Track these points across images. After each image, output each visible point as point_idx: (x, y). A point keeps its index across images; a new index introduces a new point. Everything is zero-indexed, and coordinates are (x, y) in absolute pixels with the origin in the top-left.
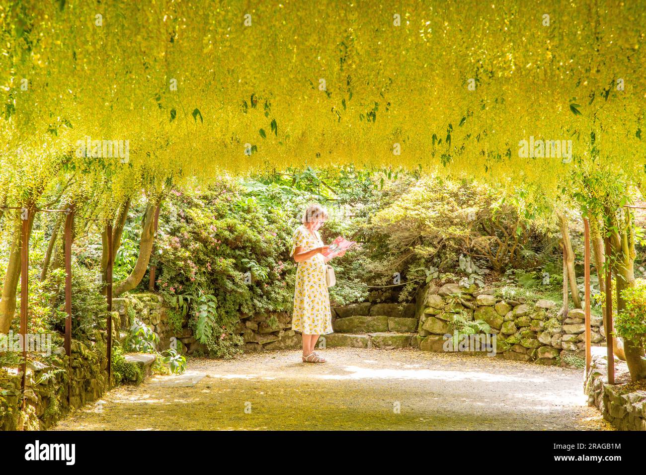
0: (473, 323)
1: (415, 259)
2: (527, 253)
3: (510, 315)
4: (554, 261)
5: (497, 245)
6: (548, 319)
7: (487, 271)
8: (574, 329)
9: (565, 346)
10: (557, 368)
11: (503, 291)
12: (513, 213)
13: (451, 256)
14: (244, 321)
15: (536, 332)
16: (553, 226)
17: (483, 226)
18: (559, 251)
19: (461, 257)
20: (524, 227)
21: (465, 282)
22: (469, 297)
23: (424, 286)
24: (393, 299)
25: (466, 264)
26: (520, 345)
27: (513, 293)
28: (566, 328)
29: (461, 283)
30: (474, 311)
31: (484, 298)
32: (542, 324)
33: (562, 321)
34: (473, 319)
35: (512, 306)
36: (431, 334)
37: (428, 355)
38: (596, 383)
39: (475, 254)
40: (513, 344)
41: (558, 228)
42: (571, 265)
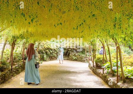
0: (75, 58)
3: (79, 57)
7: (76, 52)
9: (85, 60)
10: (84, 63)
11: (78, 54)
14: (50, 57)
15: (82, 59)
18: (85, 50)
19: (74, 50)
22: (75, 55)
23: (70, 53)
33: (85, 57)
36: (70, 59)
40: (79, 60)
41: (85, 47)
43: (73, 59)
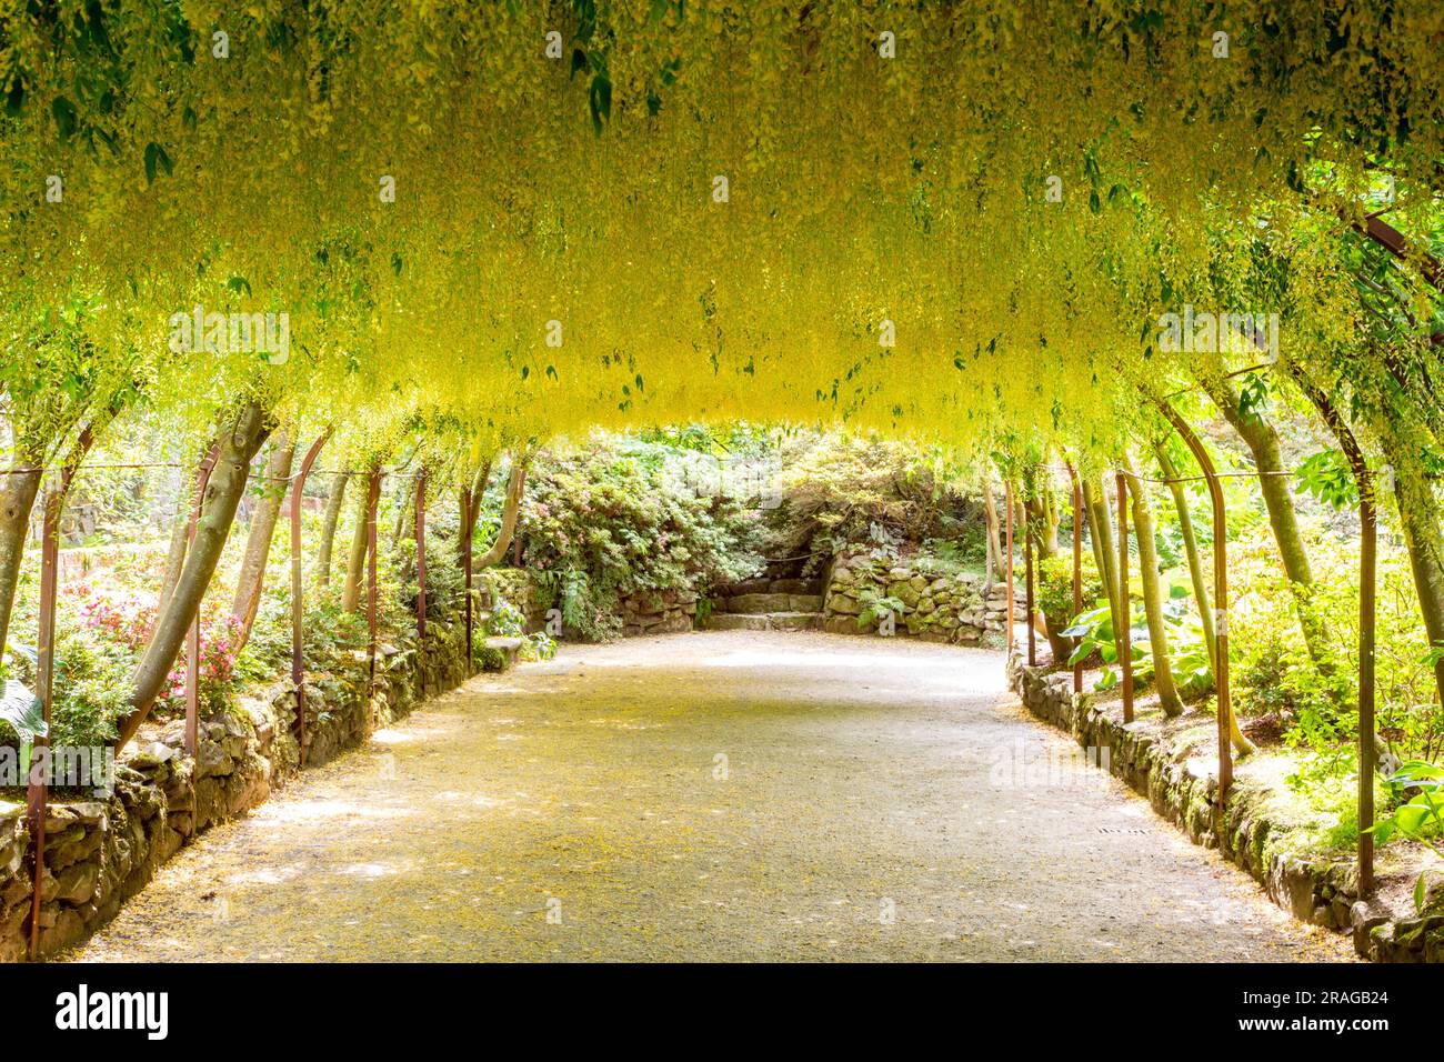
0: (886, 601)
1: (820, 528)
2: (947, 520)
3: (927, 591)
4: (977, 529)
5: (914, 511)
6: (970, 594)
7: (902, 541)
8: (999, 605)
9: (988, 625)
10: (979, 650)
11: (919, 563)
12: (930, 476)
13: (860, 525)
14: (623, 600)
15: (956, 610)
16: (975, 489)
17: (898, 489)
18: (983, 517)
19: (873, 525)
20: (943, 492)
21: (876, 554)
22: (881, 571)
23: (830, 559)
24: (796, 574)
25: (878, 533)
26: (938, 624)
27: (930, 566)
28: (989, 604)
29: (873, 555)
30: (887, 587)
31: (899, 572)
32: (963, 600)
33: (985, 596)
34: (886, 596)
35: (930, 581)
36: (838, 613)
37: (834, 637)
38: (1017, 665)
39: (888, 522)
40: (930, 624)
41: (980, 491)
42: (995, 533)
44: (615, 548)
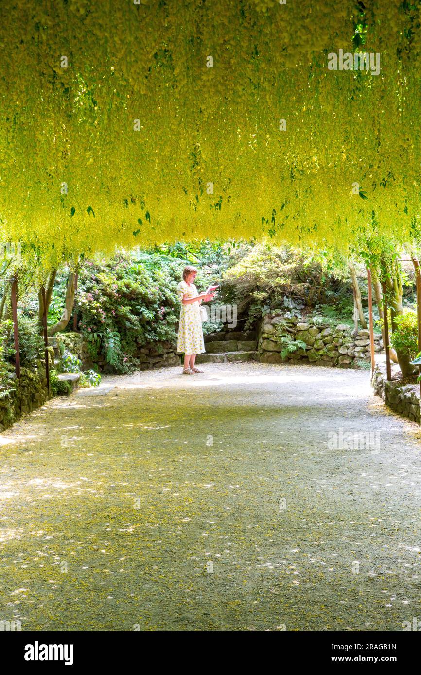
0: (295, 343)
1: (254, 301)
2: (329, 293)
3: (319, 336)
4: (347, 298)
5: (309, 288)
6: (345, 337)
7: (303, 307)
8: (362, 343)
9: (357, 355)
10: (352, 370)
11: (314, 320)
12: (319, 268)
13: (278, 298)
14: (139, 348)
15: (337, 347)
16: (346, 275)
17: (299, 276)
18: (350, 291)
19: (285, 298)
20: (326, 276)
21: (288, 315)
22: (291, 325)
23: (261, 319)
24: (240, 329)
25: (289, 303)
26: (327, 356)
27: (321, 321)
28: (357, 343)
29: (286, 316)
30: (295, 334)
31: (301, 325)
32: (341, 341)
33: (354, 338)
34: (295, 340)
35: (321, 330)
36: (266, 351)
37: (265, 365)
38: (379, 380)
39: (294, 296)
40: (322, 355)
41: (349, 276)
42: (359, 300)
43: (283, 354)
44: (134, 318)
